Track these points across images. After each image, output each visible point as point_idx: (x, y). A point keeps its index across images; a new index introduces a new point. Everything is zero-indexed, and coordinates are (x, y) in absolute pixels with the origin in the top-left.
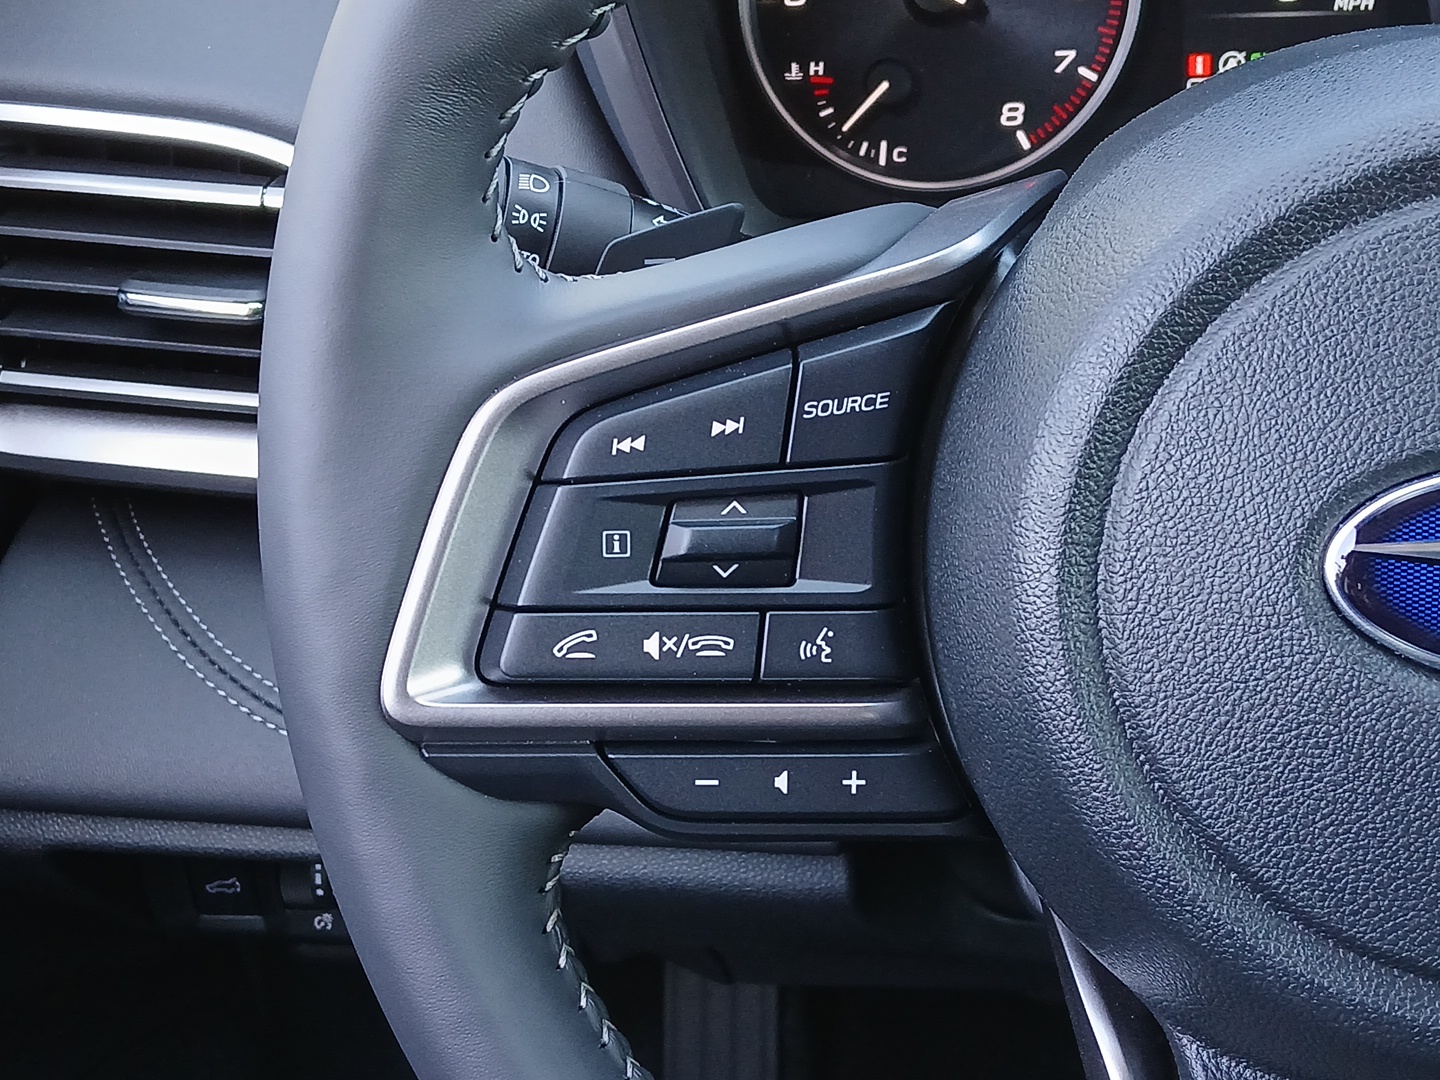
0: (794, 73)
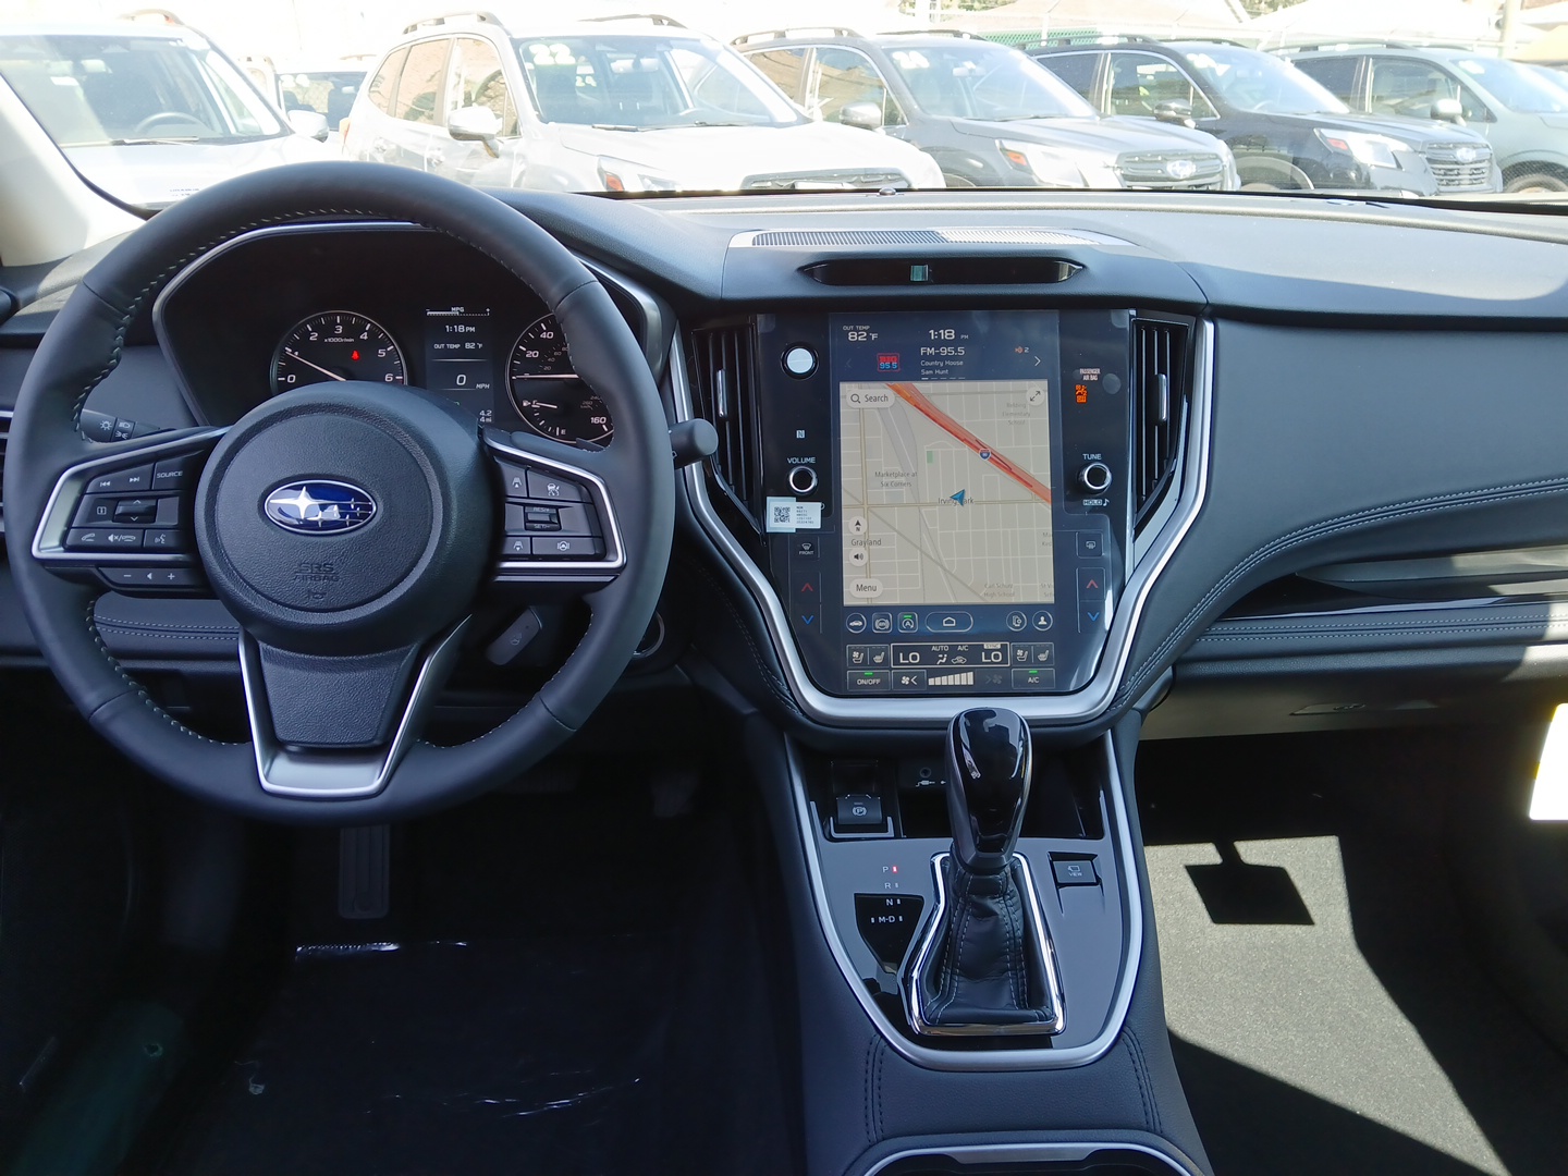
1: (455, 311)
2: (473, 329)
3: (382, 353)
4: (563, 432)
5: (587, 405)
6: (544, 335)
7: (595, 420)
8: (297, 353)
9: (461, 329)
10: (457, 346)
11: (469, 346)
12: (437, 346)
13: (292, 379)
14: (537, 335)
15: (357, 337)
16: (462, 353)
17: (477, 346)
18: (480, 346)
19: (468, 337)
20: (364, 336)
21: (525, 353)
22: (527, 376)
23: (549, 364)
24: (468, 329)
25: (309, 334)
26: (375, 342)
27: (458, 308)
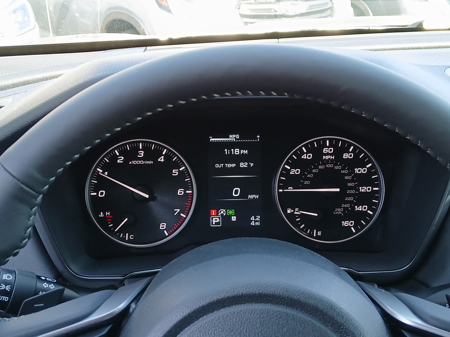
0: (102, 215)
1: (232, 138)
2: (246, 152)
3: (175, 172)
4: (319, 233)
5: (339, 211)
6: (305, 157)
7: (345, 224)
8: (106, 173)
9: (237, 151)
10: (234, 165)
11: (243, 165)
12: (217, 166)
13: (102, 194)
14: (299, 156)
15: (155, 160)
16: (237, 170)
17: (249, 165)
18: (252, 165)
19: (242, 158)
20: (162, 159)
21: (289, 171)
22: (290, 189)
23: (308, 179)
24: (242, 151)
25: (116, 157)
26: (170, 164)
27: (234, 136)
